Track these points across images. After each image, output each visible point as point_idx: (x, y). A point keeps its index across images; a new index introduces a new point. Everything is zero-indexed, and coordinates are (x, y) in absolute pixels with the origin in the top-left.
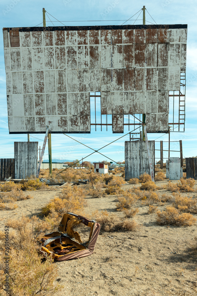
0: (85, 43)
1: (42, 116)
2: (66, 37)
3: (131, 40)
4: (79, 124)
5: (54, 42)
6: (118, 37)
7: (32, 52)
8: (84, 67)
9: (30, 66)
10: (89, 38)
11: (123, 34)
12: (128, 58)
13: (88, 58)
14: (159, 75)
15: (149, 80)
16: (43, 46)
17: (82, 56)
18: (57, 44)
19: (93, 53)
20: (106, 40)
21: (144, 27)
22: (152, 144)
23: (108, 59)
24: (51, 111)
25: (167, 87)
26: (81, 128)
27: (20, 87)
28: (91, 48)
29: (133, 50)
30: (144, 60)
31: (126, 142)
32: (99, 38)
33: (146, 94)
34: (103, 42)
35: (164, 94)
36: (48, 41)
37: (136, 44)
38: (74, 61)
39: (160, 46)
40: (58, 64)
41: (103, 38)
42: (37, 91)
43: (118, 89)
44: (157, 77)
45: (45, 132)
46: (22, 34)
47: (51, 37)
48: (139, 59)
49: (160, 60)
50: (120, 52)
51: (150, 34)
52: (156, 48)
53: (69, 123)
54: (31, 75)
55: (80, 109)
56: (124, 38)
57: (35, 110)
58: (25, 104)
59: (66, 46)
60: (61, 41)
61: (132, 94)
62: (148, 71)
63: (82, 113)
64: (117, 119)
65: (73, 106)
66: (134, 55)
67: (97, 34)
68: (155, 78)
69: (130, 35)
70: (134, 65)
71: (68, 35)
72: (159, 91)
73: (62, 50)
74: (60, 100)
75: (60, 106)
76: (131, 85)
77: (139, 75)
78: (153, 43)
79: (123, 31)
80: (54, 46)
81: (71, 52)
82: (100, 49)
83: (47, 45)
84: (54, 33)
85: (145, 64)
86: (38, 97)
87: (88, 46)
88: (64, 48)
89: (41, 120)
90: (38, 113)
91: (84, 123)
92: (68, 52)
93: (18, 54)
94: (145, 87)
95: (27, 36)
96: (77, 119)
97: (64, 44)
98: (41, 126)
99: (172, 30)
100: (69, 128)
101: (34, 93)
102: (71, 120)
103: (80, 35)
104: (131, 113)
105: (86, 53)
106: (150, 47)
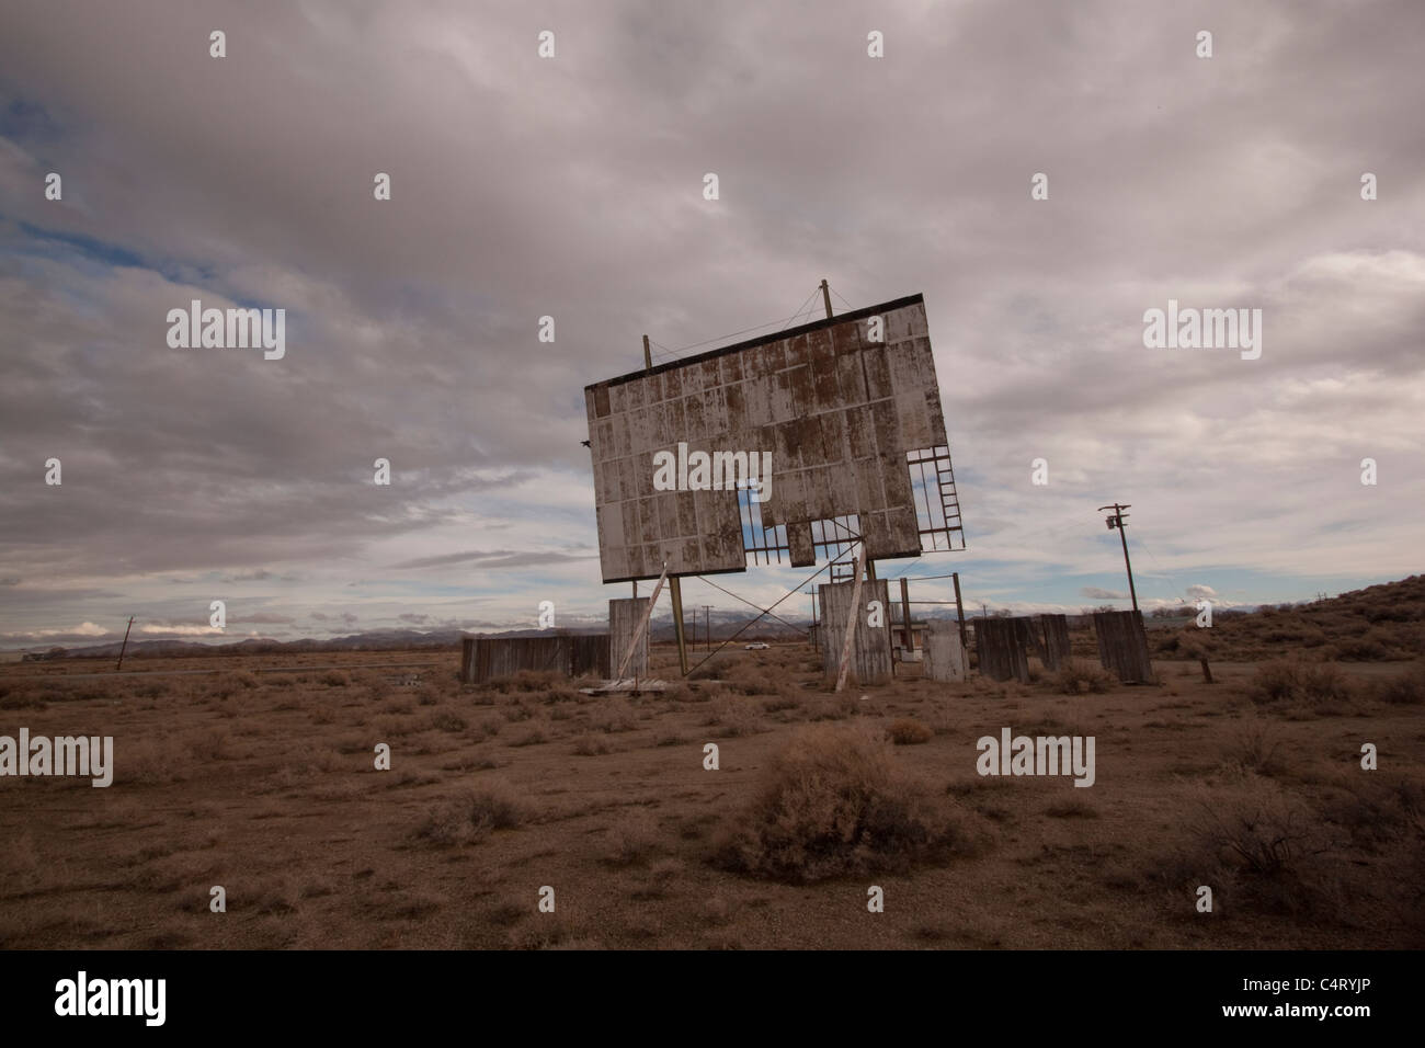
0: (717, 383)
1: (654, 543)
2: (682, 378)
3: (803, 358)
4: (722, 553)
5: (664, 392)
6: (778, 356)
7: (630, 418)
8: (718, 430)
9: (628, 447)
10: (722, 372)
11: (787, 348)
12: (803, 397)
13: (725, 412)
14: (876, 420)
15: (854, 435)
16: (646, 405)
17: (714, 409)
18: (669, 396)
19: (733, 400)
20: (754, 367)
21: (831, 321)
22: (881, 589)
23: (764, 406)
24: (669, 528)
25: (902, 443)
26: (727, 561)
27: (616, 488)
28: (729, 389)
29: (811, 376)
30: (836, 392)
31: (822, 587)
32: (741, 367)
33: (853, 468)
34: (750, 372)
35: (896, 464)
36: (653, 393)
37: (816, 361)
38: (701, 423)
39: (866, 355)
40: (673, 435)
41: (749, 364)
42: (643, 494)
43: (791, 467)
44: (873, 425)
45: (658, 577)
46: (613, 391)
47: (658, 385)
48: (826, 393)
49: (872, 386)
50: (784, 385)
51: (841, 335)
52: (859, 361)
53: (703, 552)
54: (631, 463)
55: (720, 520)
56: (789, 355)
57: (642, 531)
58: (624, 522)
59: (683, 396)
60: (674, 388)
61: (822, 472)
62: (850, 413)
63: (724, 528)
64: (798, 535)
65: (706, 516)
66: (813, 386)
67: (737, 361)
68: (869, 426)
69: (801, 345)
70: (817, 411)
71: (685, 374)
72: (883, 455)
73: (678, 405)
74: (682, 505)
75: (683, 517)
76: (816, 452)
77: (830, 427)
78: (851, 352)
79: (786, 341)
80: (665, 401)
81: (694, 405)
82: (745, 390)
83: (652, 401)
84: (663, 377)
85: (841, 401)
86: (645, 504)
87: (723, 386)
88: (681, 401)
89: (653, 550)
90: (648, 537)
91: (731, 550)
92: (689, 406)
93: (609, 427)
94: (847, 451)
95: (621, 393)
96: (716, 542)
97: (680, 394)
98: (655, 563)
99: (889, 313)
100: (703, 564)
101: (638, 498)
102: (707, 545)
103: (707, 370)
104: (824, 516)
105: (721, 404)
106: (847, 362)
